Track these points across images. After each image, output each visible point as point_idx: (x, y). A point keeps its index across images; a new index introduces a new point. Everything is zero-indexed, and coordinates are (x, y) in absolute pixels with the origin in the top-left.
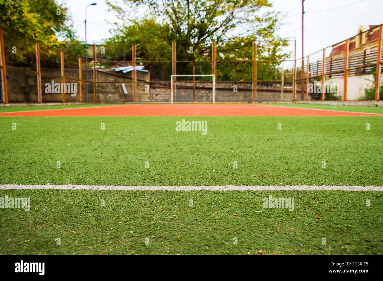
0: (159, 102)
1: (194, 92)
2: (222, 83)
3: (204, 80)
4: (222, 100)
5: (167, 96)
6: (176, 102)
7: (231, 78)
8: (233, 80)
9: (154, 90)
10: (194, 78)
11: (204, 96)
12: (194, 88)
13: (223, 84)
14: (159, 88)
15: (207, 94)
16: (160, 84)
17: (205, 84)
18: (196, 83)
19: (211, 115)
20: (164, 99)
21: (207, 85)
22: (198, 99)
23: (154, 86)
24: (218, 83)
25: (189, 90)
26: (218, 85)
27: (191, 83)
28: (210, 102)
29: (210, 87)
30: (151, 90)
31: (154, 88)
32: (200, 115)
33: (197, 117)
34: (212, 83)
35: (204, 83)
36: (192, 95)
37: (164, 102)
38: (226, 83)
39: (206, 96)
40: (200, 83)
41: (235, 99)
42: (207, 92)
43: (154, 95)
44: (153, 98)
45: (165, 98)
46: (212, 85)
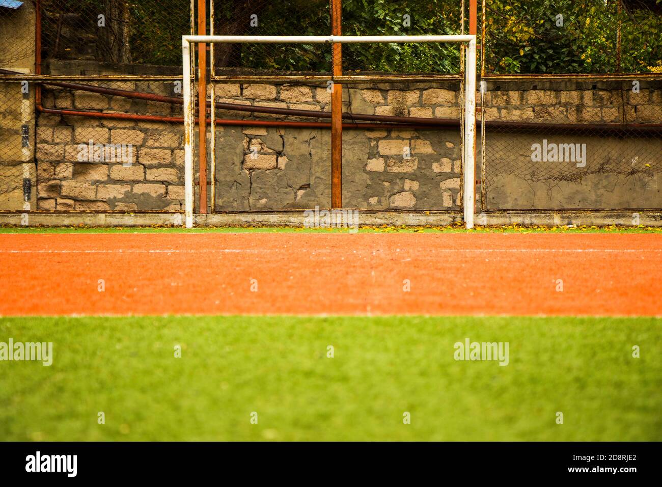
0: (102, 219)
1: (336, 147)
2: (522, 88)
3: (400, 70)
4: (523, 203)
5: (151, 175)
6: (215, 219)
7: (586, 57)
8: (597, 67)
9: (63, 135)
10: (337, 57)
11: (403, 177)
12: (338, 122)
13: (533, 97)
14: (100, 119)
15: (425, 160)
16: (110, 95)
17: (412, 97)
18: (349, 86)
19: (472, 309)
20: (129, 197)
21: (421, 104)
22: (366, 197)
23: (64, 103)
24: (497, 87)
25: (306, 135)
26: (501, 101)
27: (314, 86)
28: (447, 218)
29: (443, 113)
30: (46, 133)
31: (66, 121)
32: (400, 309)
33: (377, 322)
34: (456, 86)
35: (406, 87)
36: (321, 172)
37: (129, 220)
38: (555, 88)
39: (413, 177)
40: (374, 86)
41: (613, 199)
42: (425, 148)
43: (65, 170)
44: (55, 189)
45: (138, 189)
46: (458, 105)
